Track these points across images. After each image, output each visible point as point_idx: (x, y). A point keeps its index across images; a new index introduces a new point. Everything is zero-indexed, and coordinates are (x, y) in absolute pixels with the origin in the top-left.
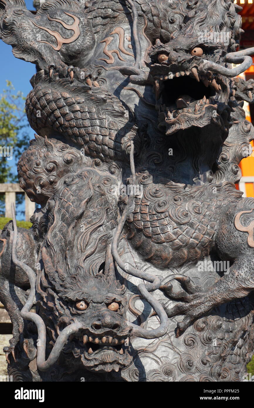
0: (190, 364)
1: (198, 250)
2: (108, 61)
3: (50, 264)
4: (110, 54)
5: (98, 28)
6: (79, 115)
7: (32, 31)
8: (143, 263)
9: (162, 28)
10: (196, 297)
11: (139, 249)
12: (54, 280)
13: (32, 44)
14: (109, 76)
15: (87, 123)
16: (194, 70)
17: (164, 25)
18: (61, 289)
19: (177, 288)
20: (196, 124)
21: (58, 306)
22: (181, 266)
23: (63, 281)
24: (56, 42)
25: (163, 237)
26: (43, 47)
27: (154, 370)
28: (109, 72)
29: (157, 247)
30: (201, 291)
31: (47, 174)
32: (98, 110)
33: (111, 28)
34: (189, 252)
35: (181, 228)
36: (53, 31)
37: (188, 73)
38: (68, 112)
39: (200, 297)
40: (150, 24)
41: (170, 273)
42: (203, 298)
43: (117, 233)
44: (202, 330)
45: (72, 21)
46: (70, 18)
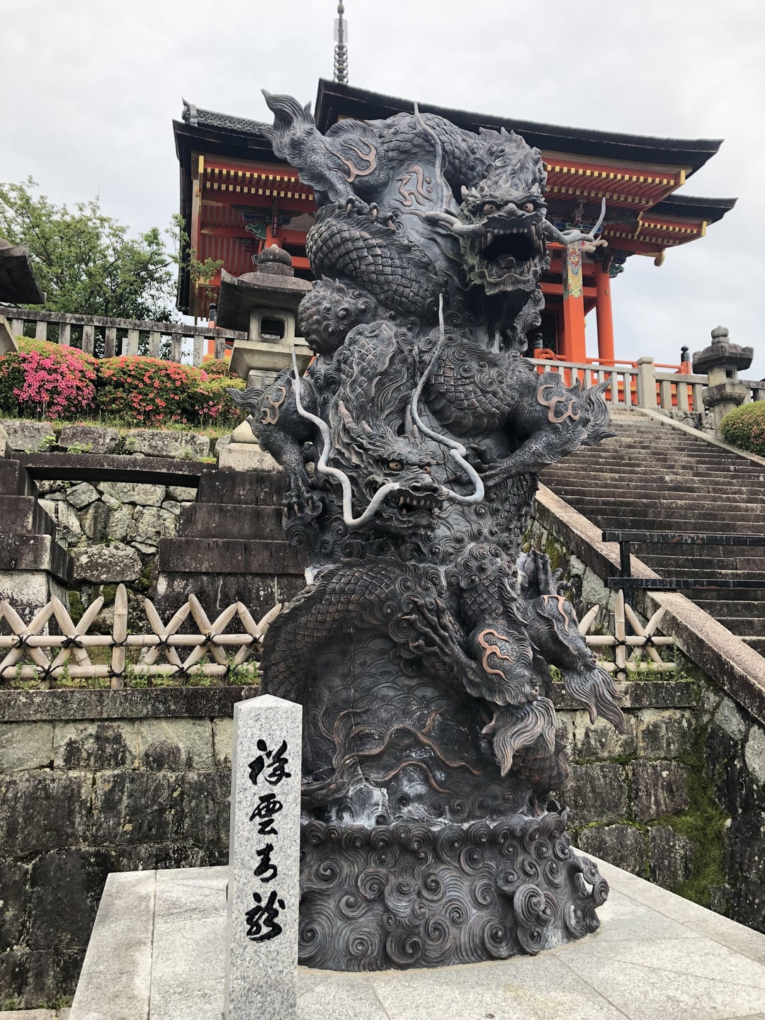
2: (405, 202)
4: (406, 193)
6: (379, 260)
7: (324, 156)
9: (461, 174)
11: (437, 414)
13: (323, 170)
15: (388, 270)
17: (464, 170)
24: (348, 173)
25: (466, 404)
26: (335, 176)
28: (407, 216)
29: (457, 413)
31: (337, 322)
33: (408, 165)
35: (484, 396)
36: (346, 159)
38: (366, 254)
40: (450, 166)
41: (467, 441)
45: (368, 150)
46: (365, 147)
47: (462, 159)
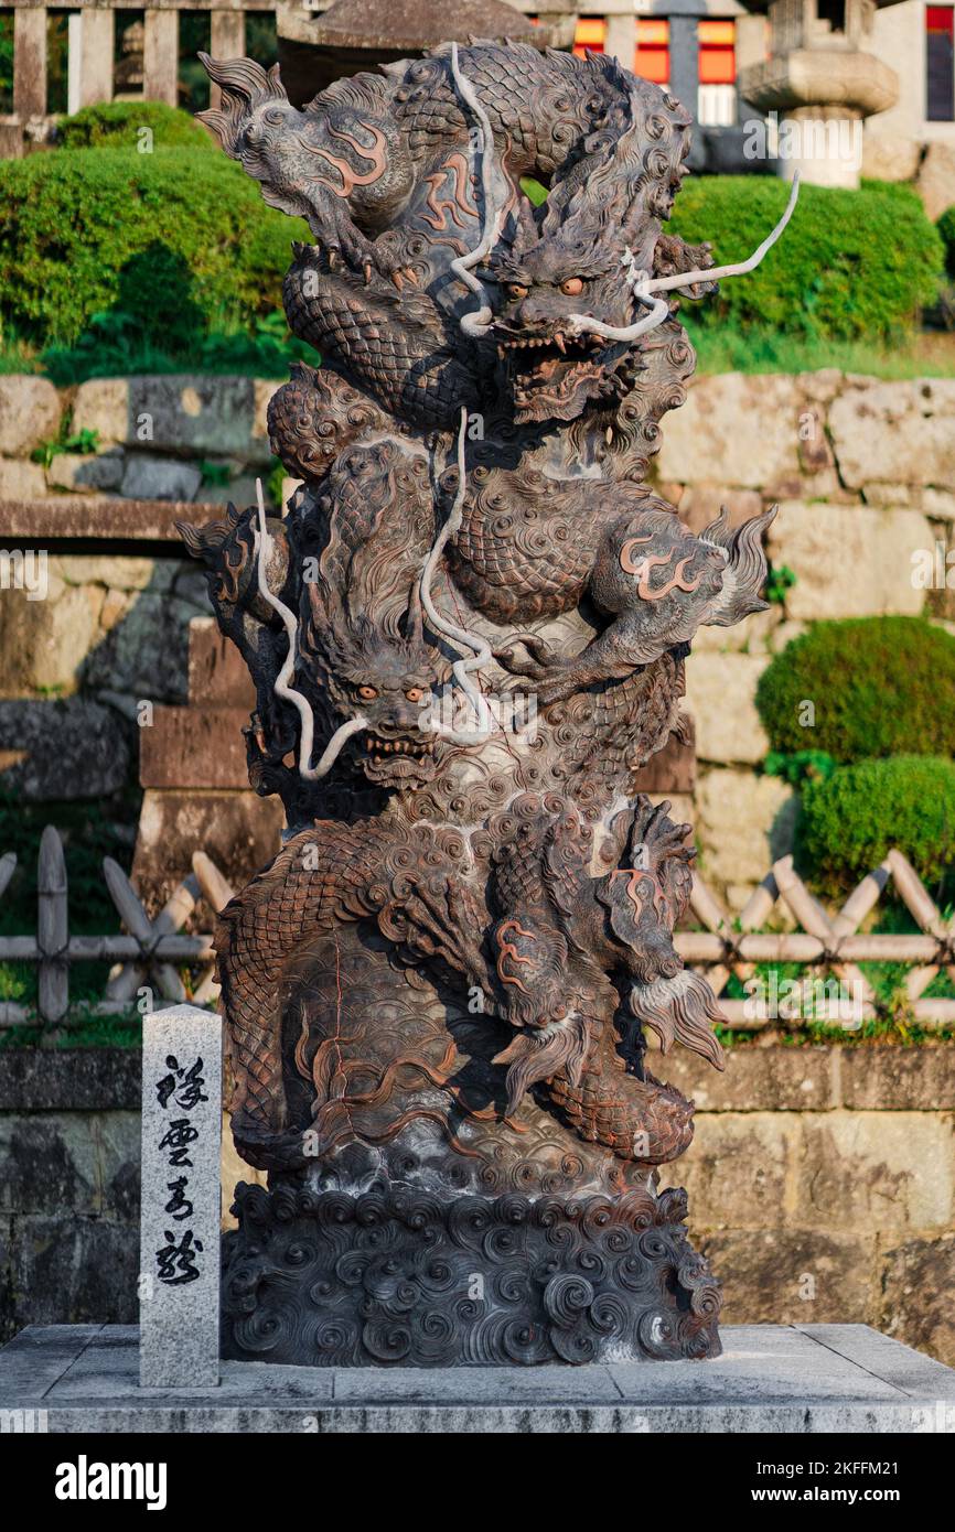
0: (533, 773)
1: (559, 598)
2: (436, 224)
3: (322, 614)
4: (438, 208)
5: (422, 152)
6: (377, 346)
7: (299, 158)
8: (471, 613)
9: (539, 152)
10: (550, 674)
11: (465, 591)
12: (327, 643)
13: (297, 184)
14: (433, 258)
15: (391, 362)
16: (559, 336)
17: (544, 147)
18: (338, 662)
19: (521, 655)
21: (332, 688)
22: (530, 620)
23: (341, 648)
24: (342, 181)
25: (503, 577)
26: (317, 193)
27: (477, 782)
28: (436, 248)
29: (491, 591)
30: (559, 663)
31: (319, 441)
32: (410, 340)
33: (444, 152)
34: (544, 601)
35: (532, 564)
36: (338, 159)
37: (548, 342)
38: (358, 337)
39: (557, 674)
40: (517, 148)
41: (514, 631)
42: (561, 677)
43: (432, 562)
44: (557, 722)
45: (372, 140)
46: (368, 133)
47: (539, 128)
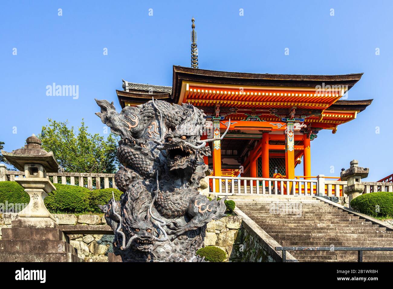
0: (176, 250)
1: (181, 213)
2: (150, 136)
3: (127, 215)
4: (150, 133)
5: (146, 121)
6: (137, 159)
7: (119, 121)
8: (161, 216)
9: (172, 122)
10: (179, 229)
11: (159, 211)
12: (128, 221)
13: (118, 127)
14: (150, 143)
15: (141, 163)
16: (181, 146)
17: (173, 121)
18: (131, 224)
19: (172, 226)
20: (181, 167)
21: (129, 230)
22: (174, 218)
23: (131, 221)
24: (128, 127)
25: (168, 207)
26: (123, 129)
27: (163, 252)
28: (150, 141)
29: (165, 211)
30: (181, 227)
31: (125, 182)
32: (145, 158)
33: (151, 122)
34: (177, 213)
35: (175, 205)
36: (127, 122)
37: (179, 147)
38: (133, 157)
39: (180, 229)
40: (168, 121)
41: (170, 220)
42: (181, 229)
43: (151, 205)
44: (180, 239)
45: (135, 118)
46: (134, 116)
47: (172, 117)
